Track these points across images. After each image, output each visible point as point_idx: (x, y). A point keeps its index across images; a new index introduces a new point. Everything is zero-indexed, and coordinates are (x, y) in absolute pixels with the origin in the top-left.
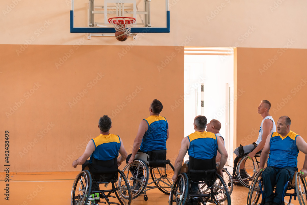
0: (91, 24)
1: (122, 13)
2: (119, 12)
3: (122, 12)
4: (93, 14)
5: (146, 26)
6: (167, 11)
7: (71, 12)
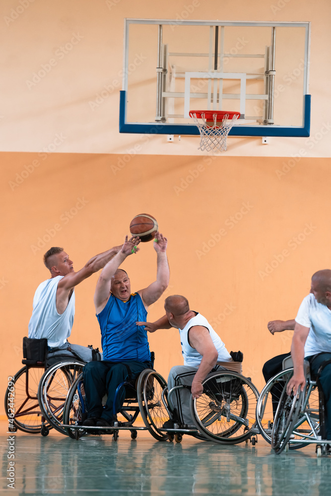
0: (159, 118)
1: (218, 97)
2: (212, 94)
3: (218, 94)
4: (164, 98)
5: (265, 122)
6: (305, 94)
7: (123, 94)
